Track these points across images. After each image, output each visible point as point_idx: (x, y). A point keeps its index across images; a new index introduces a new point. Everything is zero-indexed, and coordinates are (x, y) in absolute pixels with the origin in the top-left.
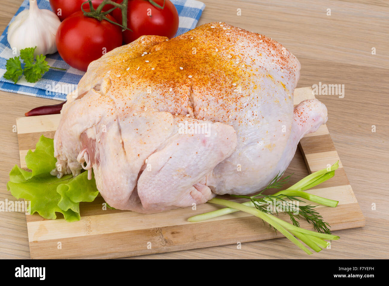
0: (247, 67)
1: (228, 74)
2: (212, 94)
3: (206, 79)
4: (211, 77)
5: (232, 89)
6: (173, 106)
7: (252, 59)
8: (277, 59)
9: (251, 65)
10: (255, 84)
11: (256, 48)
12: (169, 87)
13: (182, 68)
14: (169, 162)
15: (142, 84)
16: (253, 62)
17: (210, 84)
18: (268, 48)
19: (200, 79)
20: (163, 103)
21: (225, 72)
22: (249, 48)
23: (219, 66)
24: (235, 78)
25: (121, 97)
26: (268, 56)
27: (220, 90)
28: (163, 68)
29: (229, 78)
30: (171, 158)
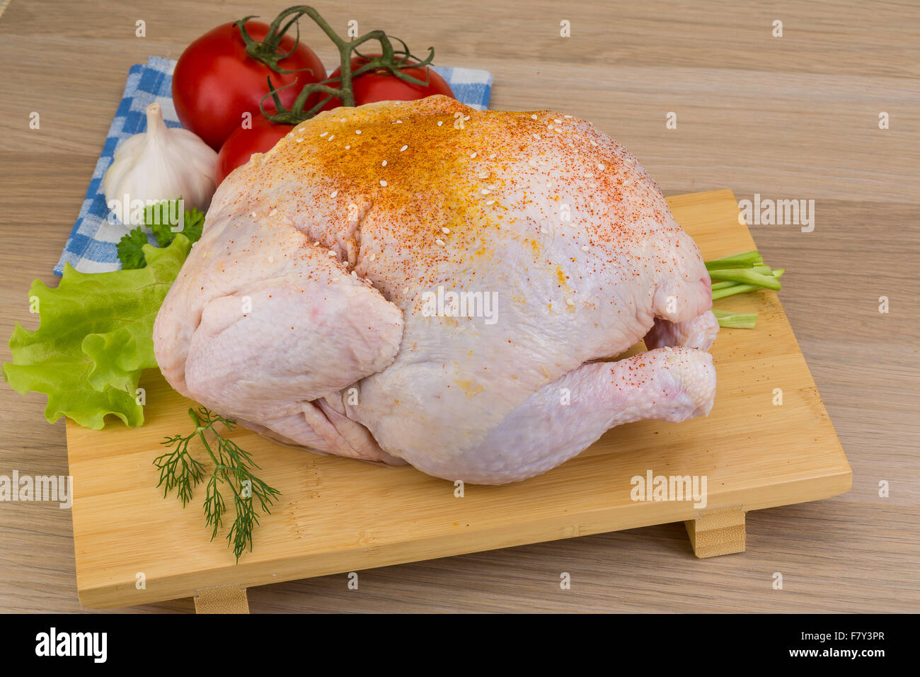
0: (498, 209)
1: (450, 206)
2: (394, 232)
3: (403, 198)
4: (414, 198)
5: (438, 237)
6: (323, 227)
7: (525, 197)
8: (596, 221)
9: (510, 208)
10: (486, 246)
11: (562, 183)
12: (335, 188)
13: (384, 163)
14: (238, 323)
15: (307, 167)
16: (521, 204)
17: (402, 211)
18: (591, 194)
19: (393, 195)
20: (305, 214)
21: (446, 199)
22: (546, 177)
23: (443, 185)
24: (456, 218)
25: (265, 176)
26: (577, 208)
27: (415, 231)
28: (363, 153)
29: (444, 214)
30: (245, 316)
